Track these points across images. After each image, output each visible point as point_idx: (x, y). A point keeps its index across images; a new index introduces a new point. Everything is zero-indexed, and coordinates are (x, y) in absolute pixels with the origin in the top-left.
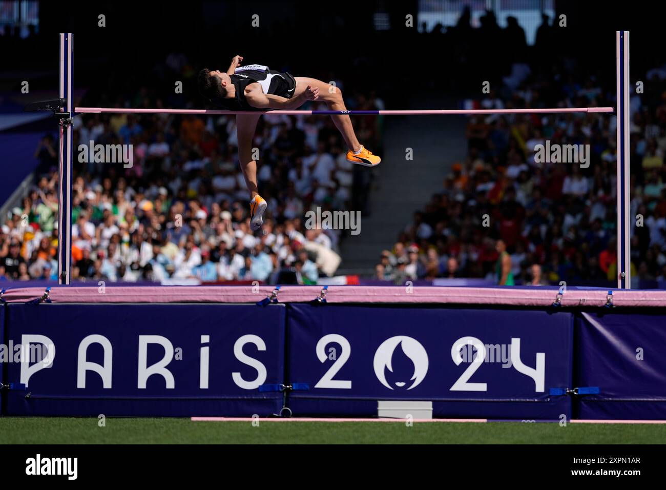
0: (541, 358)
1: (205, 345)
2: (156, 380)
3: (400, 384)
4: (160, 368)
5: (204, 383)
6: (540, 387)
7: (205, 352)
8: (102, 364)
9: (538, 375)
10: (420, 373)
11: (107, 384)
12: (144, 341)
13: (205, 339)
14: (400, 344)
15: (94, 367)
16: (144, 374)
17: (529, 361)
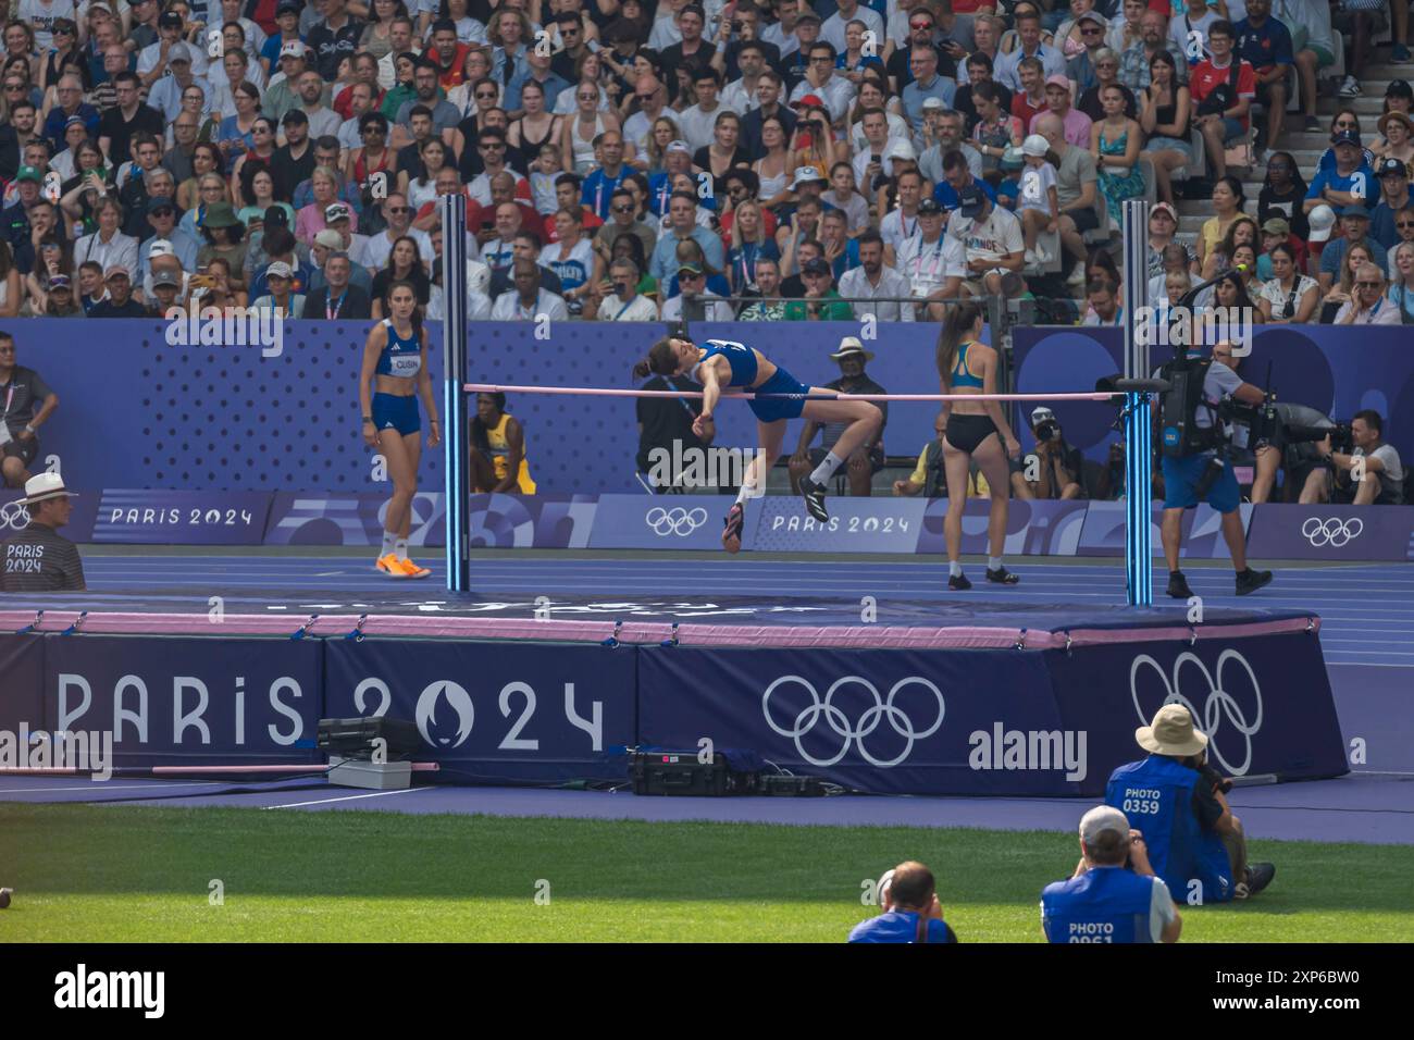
0: (598, 707)
1: (240, 689)
2: (191, 732)
3: (445, 741)
4: (195, 718)
5: (240, 739)
6: (597, 746)
7: (240, 697)
8: (138, 712)
9: (595, 730)
10: (466, 728)
11: (144, 738)
12: (180, 683)
13: (240, 682)
14: (444, 689)
15: (130, 715)
16: (180, 724)
17: (585, 712)
